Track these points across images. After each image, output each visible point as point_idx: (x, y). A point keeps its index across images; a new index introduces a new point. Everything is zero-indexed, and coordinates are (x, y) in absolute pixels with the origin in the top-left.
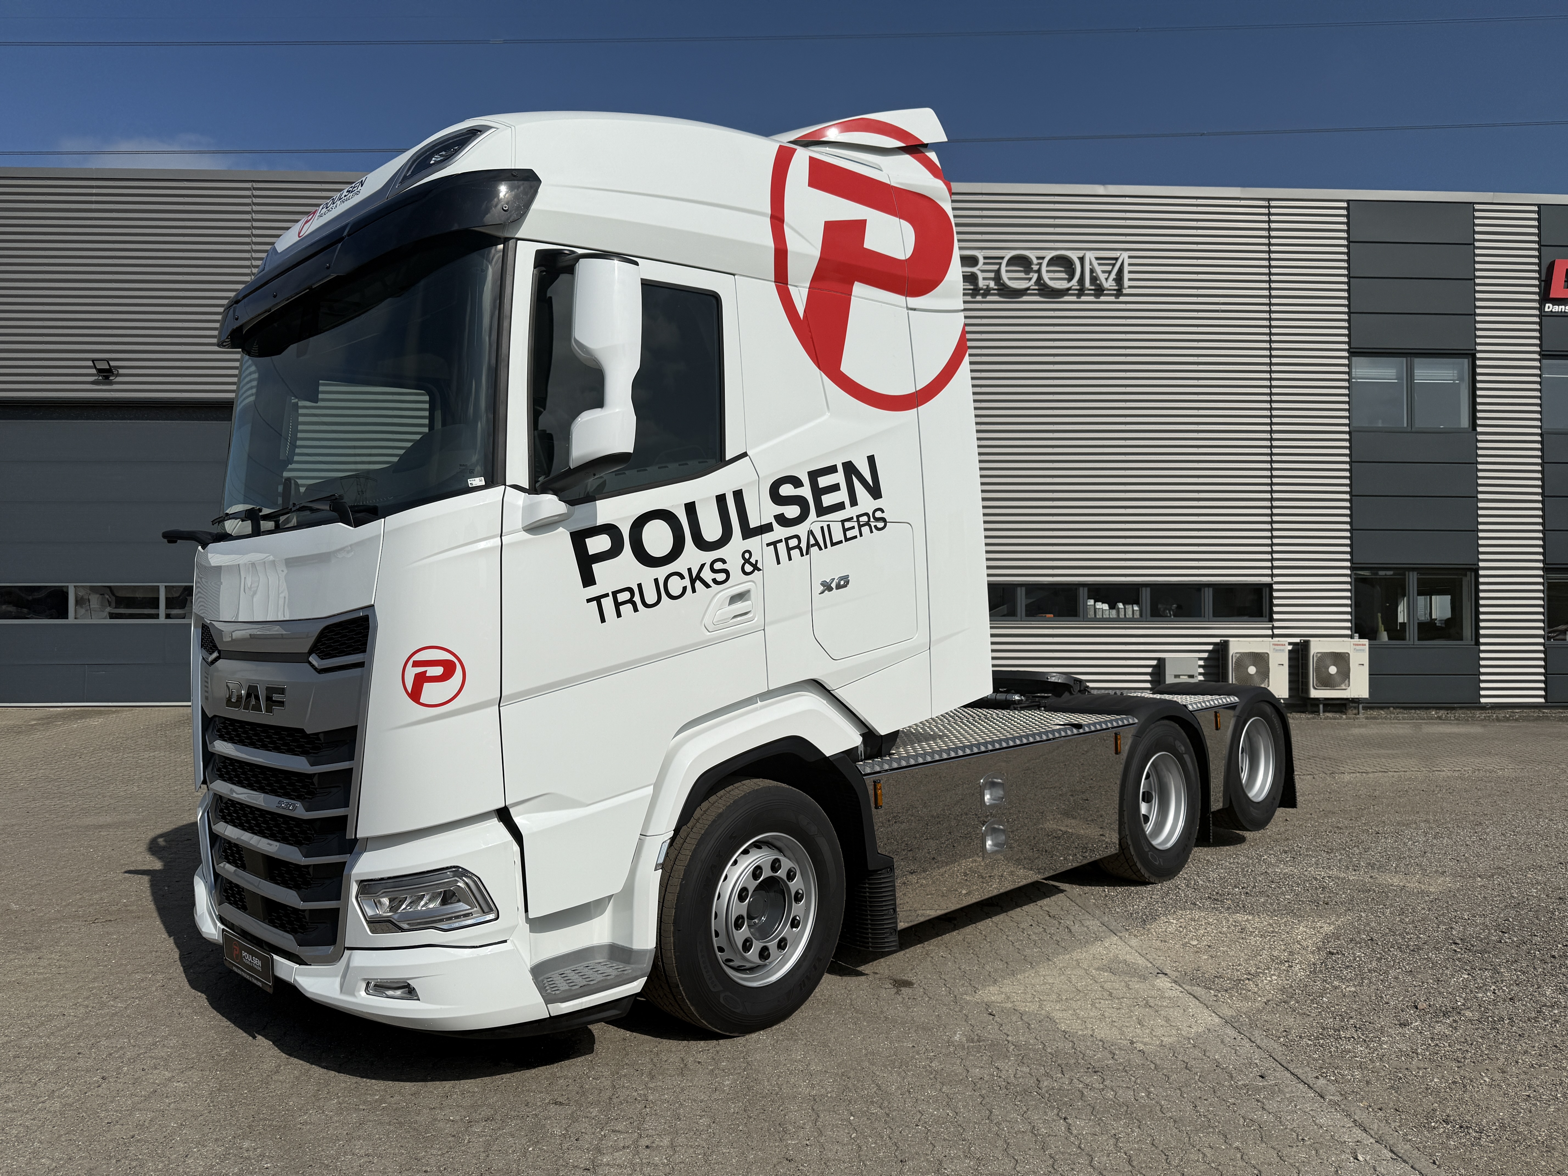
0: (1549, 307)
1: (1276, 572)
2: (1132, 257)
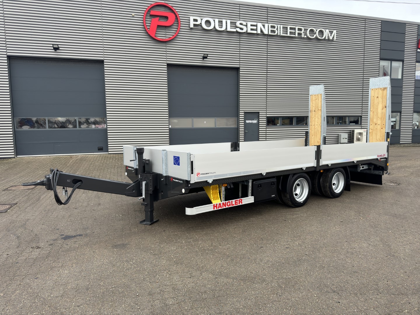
0: (418, 50)
1: (363, 113)
2: (337, 32)
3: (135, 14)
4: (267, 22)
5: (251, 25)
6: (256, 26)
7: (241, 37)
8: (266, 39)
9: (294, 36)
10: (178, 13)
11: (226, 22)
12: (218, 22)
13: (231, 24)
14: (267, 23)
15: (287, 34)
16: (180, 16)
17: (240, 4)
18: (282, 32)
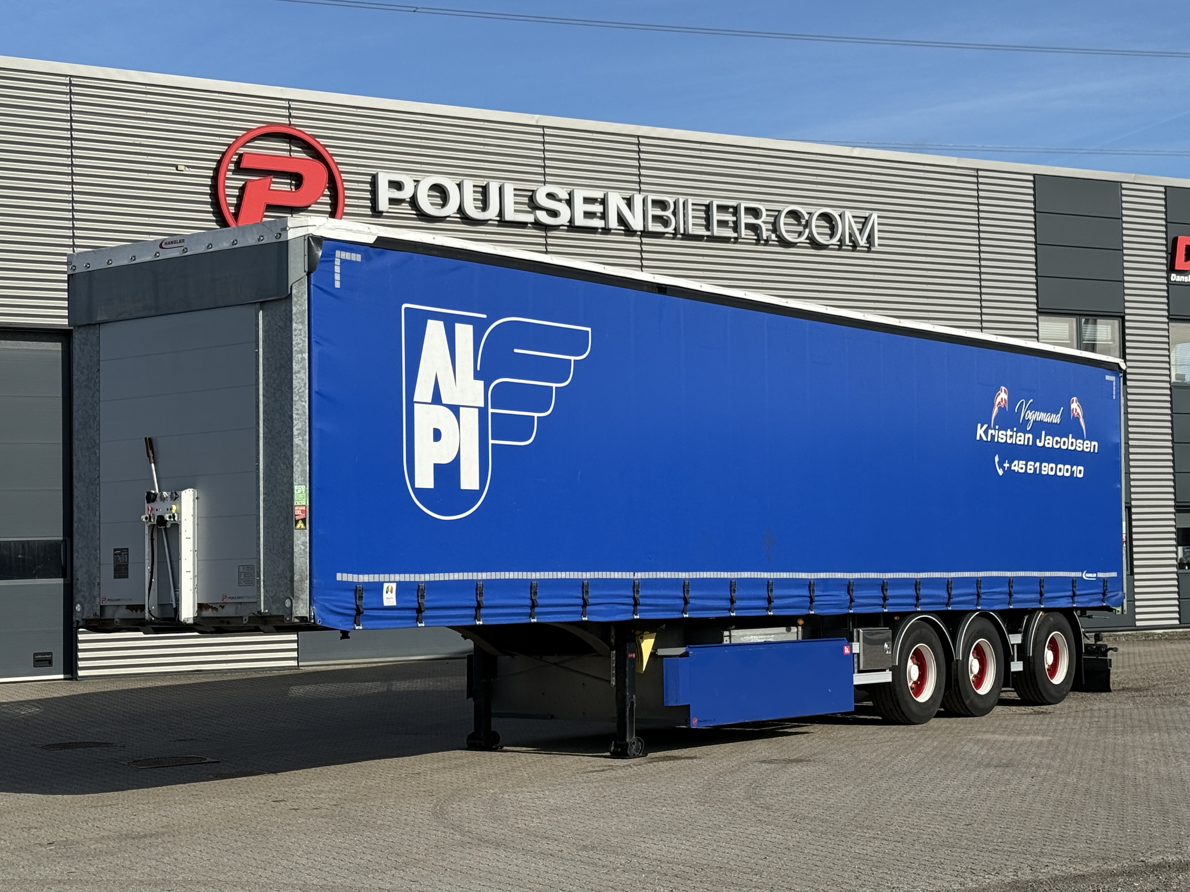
0: (1174, 277)
2: (879, 217)
3: (186, 166)
4: (636, 186)
5: (588, 200)
6: (603, 202)
7: (550, 241)
8: (638, 247)
9: (736, 235)
10: (337, 159)
11: (501, 189)
12: (472, 189)
13: (515, 195)
14: (640, 191)
15: (708, 227)
16: (341, 168)
17: (543, 127)
18: (691, 221)
